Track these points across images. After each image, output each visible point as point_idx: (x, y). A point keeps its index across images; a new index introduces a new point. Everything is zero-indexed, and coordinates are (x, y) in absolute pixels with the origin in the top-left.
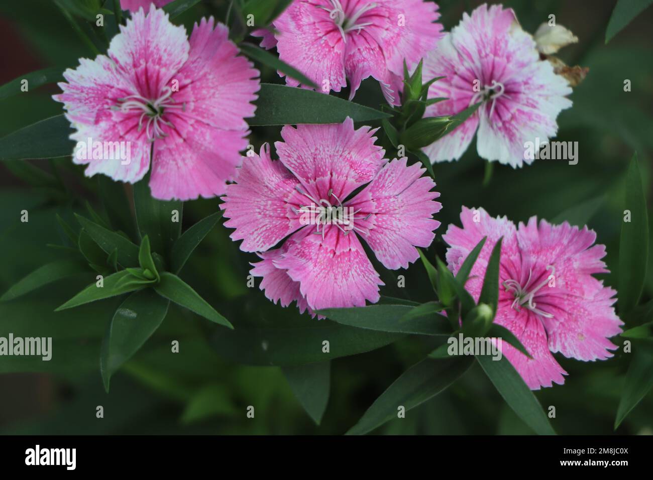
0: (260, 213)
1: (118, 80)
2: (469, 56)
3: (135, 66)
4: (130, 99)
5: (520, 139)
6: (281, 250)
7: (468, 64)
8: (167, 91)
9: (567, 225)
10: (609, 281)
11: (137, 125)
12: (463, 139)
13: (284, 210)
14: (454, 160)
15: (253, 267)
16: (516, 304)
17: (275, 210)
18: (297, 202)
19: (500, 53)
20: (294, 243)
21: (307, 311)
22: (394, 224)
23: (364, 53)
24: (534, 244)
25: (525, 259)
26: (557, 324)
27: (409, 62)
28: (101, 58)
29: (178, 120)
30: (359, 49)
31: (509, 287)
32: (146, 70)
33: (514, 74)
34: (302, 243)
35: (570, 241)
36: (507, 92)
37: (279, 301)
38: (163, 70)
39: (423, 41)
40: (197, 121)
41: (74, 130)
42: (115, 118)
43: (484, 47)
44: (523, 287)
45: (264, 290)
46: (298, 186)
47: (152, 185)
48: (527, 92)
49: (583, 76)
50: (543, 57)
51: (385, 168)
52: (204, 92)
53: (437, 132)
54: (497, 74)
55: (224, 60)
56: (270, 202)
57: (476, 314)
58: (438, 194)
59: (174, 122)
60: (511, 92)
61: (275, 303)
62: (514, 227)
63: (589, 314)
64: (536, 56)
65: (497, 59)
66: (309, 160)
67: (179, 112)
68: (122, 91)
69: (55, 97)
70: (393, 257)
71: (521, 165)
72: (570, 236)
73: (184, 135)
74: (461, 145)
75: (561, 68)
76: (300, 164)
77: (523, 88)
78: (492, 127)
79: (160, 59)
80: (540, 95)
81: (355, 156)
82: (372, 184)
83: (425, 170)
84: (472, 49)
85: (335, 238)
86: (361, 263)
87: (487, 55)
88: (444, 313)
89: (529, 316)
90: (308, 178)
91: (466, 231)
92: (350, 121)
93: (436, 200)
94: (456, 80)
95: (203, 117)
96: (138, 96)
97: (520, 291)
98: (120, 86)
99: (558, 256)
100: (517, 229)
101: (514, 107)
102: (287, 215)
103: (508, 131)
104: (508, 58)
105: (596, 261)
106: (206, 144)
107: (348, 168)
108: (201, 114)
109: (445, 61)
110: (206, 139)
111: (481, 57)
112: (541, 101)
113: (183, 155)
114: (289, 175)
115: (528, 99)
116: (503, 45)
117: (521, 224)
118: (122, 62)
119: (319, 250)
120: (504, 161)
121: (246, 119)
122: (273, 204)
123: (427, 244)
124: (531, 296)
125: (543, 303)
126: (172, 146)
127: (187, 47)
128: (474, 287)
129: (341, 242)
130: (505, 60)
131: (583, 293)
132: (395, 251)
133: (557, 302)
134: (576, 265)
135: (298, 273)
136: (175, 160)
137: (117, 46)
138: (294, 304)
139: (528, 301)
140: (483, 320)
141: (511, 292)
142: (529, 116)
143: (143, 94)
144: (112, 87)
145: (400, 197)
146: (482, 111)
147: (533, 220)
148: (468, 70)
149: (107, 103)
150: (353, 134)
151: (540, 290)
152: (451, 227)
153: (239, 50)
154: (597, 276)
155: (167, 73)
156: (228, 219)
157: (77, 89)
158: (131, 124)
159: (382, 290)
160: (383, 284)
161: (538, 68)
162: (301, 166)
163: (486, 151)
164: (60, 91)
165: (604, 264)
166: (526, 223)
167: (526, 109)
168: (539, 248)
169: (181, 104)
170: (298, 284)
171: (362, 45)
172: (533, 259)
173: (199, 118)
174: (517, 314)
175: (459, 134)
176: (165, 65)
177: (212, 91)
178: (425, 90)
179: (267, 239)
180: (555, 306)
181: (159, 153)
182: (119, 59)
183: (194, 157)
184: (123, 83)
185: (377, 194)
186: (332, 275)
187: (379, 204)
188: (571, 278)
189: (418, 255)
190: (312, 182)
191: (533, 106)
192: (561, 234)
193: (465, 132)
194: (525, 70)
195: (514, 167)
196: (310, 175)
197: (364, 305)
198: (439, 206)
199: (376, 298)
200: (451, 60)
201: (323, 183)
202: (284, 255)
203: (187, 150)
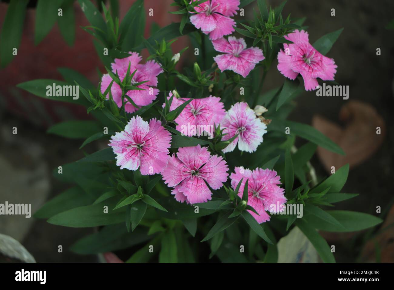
0: (173, 175)
1: (128, 139)
2: (234, 119)
3: (133, 134)
4: (132, 145)
5: (252, 144)
6: (180, 185)
7: (234, 121)
8: (144, 142)
9: (268, 169)
10: (282, 186)
11: (135, 152)
12: (234, 144)
13: (180, 173)
14: (231, 152)
15: (172, 191)
16: (253, 196)
17: (178, 173)
18: (184, 170)
19: (244, 117)
20: (184, 183)
21: (189, 203)
22: (215, 175)
23: (202, 122)
24: (258, 177)
25: (255, 182)
26: (267, 201)
27: (216, 123)
28: (122, 132)
29: (147, 150)
30: (200, 121)
31: (251, 191)
32: (137, 136)
33: (248, 123)
34: (187, 183)
35: (269, 175)
36: (247, 129)
37: (180, 201)
38: (142, 135)
39: (220, 117)
40: (153, 150)
41: (116, 156)
42: (128, 151)
43: (239, 115)
44: (255, 190)
45: (176, 198)
46: (184, 165)
47: (141, 170)
48: (253, 128)
49: (270, 122)
50: (257, 117)
51: (211, 158)
52: (155, 141)
53: (226, 145)
54: (243, 123)
55: (161, 131)
56: (176, 171)
57: (242, 203)
58: (228, 166)
59: (146, 151)
60: (248, 129)
61: (179, 202)
62: (251, 172)
63: (276, 197)
64: (255, 117)
65: (243, 119)
66: (187, 158)
67: (148, 147)
68: (129, 142)
69: (109, 145)
70: (215, 186)
71: (252, 152)
72: (269, 173)
73: (150, 155)
74: (233, 146)
75: (263, 120)
76: (185, 159)
77: (251, 128)
78: (242, 140)
79: (141, 132)
80: (257, 129)
81: (201, 155)
82: (207, 163)
83: (223, 158)
84: (235, 116)
85: (197, 181)
86: (205, 188)
87: (239, 118)
88: (232, 202)
89: (258, 200)
90: (187, 163)
91: (237, 174)
92: (199, 146)
93: (227, 167)
94: (230, 126)
95: (155, 149)
96: (135, 143)
97: (254, 192)
98: (129, 141)
99: (266, 180)
100: (252, 172)
101: (249, 134)
102: (182, 175)
103: (247, 141)
104: (246, 118)
105: (278, 180)
106: (156, 157)
107: (199, 159)
108: (154, 148)
109: (227, 120)
110: (157, 156)
111: (238, 119)
112: (257, 131)
113: (150, 161)
114: (181, 162)
115: (253, 131)
116: (244, 114)
117: (253, 170)
118: (129, 133)
119: (192, 185)
120: (247, 151)
121: (168, 149)
122: (177, 172)
123: (225, 181)
124: (258, 194)
125: (261, 195)
126: (146, 158)
127: (149, 128)
128: (241, 196)
129: (199, 181)
130: (245, 119)
131: (274, 191)
132: (215, 184)
133: (266, 194)
134: (271, 182)
135: (186, 193)
136: (147, 162)
137: (127, 128)
138: (185, 201)
139: (257, 195)
140: (244, 205)
141: (252, 192)
142: (254, 136)
143: (136, 143)
144: (127, 141)
145: (216, 167)
146: (239, 136)
147: (257, 169)
148: (234, 123)
149: (125, 146)
150: (200, 149)
151: (261, 191)
152: (232, 174)
153: (165, 128)
154: (278, 185)
155: (143, 136)
156: (163, 177)
157: (116, 142)
158: (133, 152)
159: (212, 196)
160: (212, 194)
161: (256, 121)
162: (185, 160)
163: (241, 148)
164: (110, 143)
165: (280, 182)
166: (255, 170)
167: (253, 134)
168: (259, 178)
169: (148, 145)
170: (186, 197)
171: (200, 118)
172: (258, 182)
173: (154, 149)
174: (254, 200)
175: (232, 143)
176: (143, 133)
177: (157, 140)
178: (221, 131)
179: (176, 182)
180: (266, 196)
181: (142, 160)
182: (128, 132)
183: (153, 161)
184: (130, 139)
185: (209, 166)
186: (196, 193)
187: (210, 169)
188: (270, 186)
189: (222, 185)
190: (189, 164)
191: (255, 133)
192: (266, 172)
193: (234, 142)
194: (252, 122)
195: (250, 152)
196: (188, 162)
197: (207, 201)
198: (228, 169)
199: (211, 199)
200: (228, 120)
201: (192, 164)
202: (181, 187)
203: (151, 159)
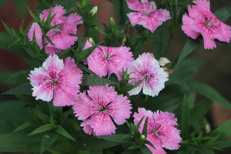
0: (83, 109)
1: (45, 74)
2: (141, 66)
3: (49, 70)
4: (48, 79)
5: (154, 89)
6: (89, 119)
7: (140, 69)
8: (58, 77)
9: (167, 112)
10: (178, 128)
11: (50, 86)
12: (139, 89)
13: (90, 109)
14: (136, 95)
15: (81, 124)
16: (153, 134)
17: (87, 109)
18: (93, 106)
19: (149, 66)
20: (92, 117)
21: (96, 136)
22: (119, 112)
23: (112, 66)
24: (158, 118)
25: (155, 122)
26: (164, 139)
27: (124, 68)
28: (40, 68)
29: (61, 85)
30: (110, 65)
31: (151, 129)
32: (52, 71)
33: (153, 71)
34: (94, 118)
35: (168, 117)
36: (151, 76)
37: (88, 133)
38: (57, 71)
39: (128, 62)
40: (66, 85)
41: (33, 87)
42: (44, 84)
43: (145, 64)
44: (155, 129)
45: (84, 130)
46: (94, 102)
47: (53, 102)
48: (156, 76)
49: (172, 72)
50: (161, 67)
51: (117, 97)
52: (68, 77)
53: (131, 87)
54: (148, 71)
55: (73, 69)
56: (86, 106)
57: (141, 137)
58: (131, 104)
59: (59, 85)
60: (152, 76)
61: (87, 134)
62: (153, 113)
63: (173, 137)
64: (159, 66)
65: (148, 67)
66: (97, 95)
67: (61, 83)
68: (46, 77)
69: (28, 78)
70: (119, 121)
71: (155, 96)
72: (168, 116)
73: (62, 89)
74: (138, 90)
75: (166, 70)
76: (94, 96)
77: (155, 75)
78: (147, 85)
79: (56, 68)
80: (160, 77)
81: (109, 94)
82: (113, 102)
83: (128, 98)
84: (142, 64)
85: (103, 116)
86: (111, 123)
87: (145, 66)
88: (133, 137)
89: (156, 137)
90: (96, 100)
91: (139, 114)
92: (107, 85)
93: (131, 106)
94: (137, 73)
95: (68, 84)
96: (50, 78)
97: (154, 131)
98: (45, 75)
99: (165, 121)
100: (154, 113)
101: (153, 80)
102: (91, 110)
103: (151, 87)
104: (151, 67)
105: (175, 122)
106: (68, 91)
107: (107, 97)
108: (67, 83)
109: (135, 68)
110: (68, 90)
111: (144, 67)
112: (160, 79)
113: (62, 94)
114: (91, 99)
115: (157, 78)
116: (150, 63)
117: (155, 112)
118: (46, 69)
119: (99, 119)
120: (150, 95)
121: (79, 85)
122: (87, 107)
123: (128, 118)
124: (157, 132)
125: (160, 134)
126: (59, 92)
127: (63, 65)
128: (141, 130)
129: (105, 117)
130: (151, 68)
131: (171, 131)
132: (119, 120)
133: (164, 133)
134: (169, 123)
135: (93, 126)
136: (60, 95)
137: (45, 64)
138: (92, 134)
139: (156, 134)
140: (143, 139)
141: (152, 131)
142: (157, 83)
143: (52, 78)
144: (43, 76)
145: (121, 105)
146: (144, 81)
147: (158, 111)
148: (140, 70)
149: (42, 80)
150: (108, 88)
151: (160, 130)
152: (135, 113)
153: (77, 66)
154: (175, 126)
155: (58, 72)
156: (74, 111)
157: (34, 76)
158: (48, 85)
159: (116, 130)
160: (116, 129)
161: (160, 70)
162: (94, 97)
163: (145, 92)
164: (29, 77)
165: (177, 123)
166: (156, 112)
167: (156, 81)
168: (159, 119)
169: (62, 80)
170: (93, 129)
171: (111, 64)
172: (158, 122)
173: (67, 84)
174: (153, 137)
175: (138, 87)
176: (58, 70)
177: (70, 77)
178: (128, 76)
179: (85, 116)
180: (163, 135)
181: (56, 93)
182: (45, 68)
183: (65, 94)
184: (46, 74)
185: (115, 104)
186: (102, 126)
187: (115, 107)
188: (168, 127)
189: (125, 121)
190: (97, 101)
191: (158, 80)
192: (166, 115)
193: (139, 87)
194: (156, 70)
195: (153, 97)
196: (97, 99)
197: (111, 134)
198: (131, 108)
199: (114, 133)
200: (136, 67)
201: (100, 101)
202: (90, 121)
203: (63, 93)
